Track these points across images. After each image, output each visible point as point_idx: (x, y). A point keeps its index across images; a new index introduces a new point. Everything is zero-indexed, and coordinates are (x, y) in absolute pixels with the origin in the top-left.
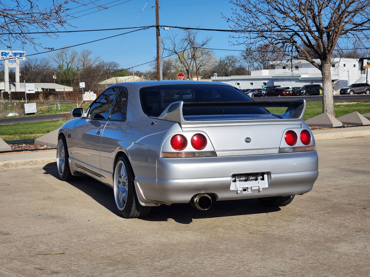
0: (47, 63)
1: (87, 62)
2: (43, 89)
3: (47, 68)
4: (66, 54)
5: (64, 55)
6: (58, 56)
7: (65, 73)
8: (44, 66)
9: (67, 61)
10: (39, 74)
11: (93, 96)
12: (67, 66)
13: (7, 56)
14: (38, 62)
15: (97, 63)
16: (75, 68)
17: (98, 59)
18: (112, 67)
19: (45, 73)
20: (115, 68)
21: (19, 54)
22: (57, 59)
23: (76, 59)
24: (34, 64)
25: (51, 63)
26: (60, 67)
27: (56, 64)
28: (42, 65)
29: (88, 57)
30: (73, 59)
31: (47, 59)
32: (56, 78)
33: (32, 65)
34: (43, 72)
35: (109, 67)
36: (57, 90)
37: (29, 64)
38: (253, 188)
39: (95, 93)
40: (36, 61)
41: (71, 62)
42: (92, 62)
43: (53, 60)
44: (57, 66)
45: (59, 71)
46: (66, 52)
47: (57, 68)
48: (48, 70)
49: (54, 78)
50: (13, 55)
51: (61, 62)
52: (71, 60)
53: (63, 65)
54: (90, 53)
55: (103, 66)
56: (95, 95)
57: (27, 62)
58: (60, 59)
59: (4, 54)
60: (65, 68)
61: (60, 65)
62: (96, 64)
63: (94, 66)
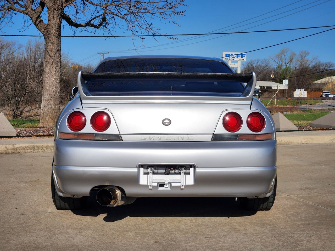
0: (268, 64)
1: (304, 62)
2: (260, 87)
3: (267, 68)
4: (285, 56)
5: (283, 56)
6: (278, 57)
7: (283, 72)
8: (264, 66)
9: (286, 62)
10: (260, 73)
11: (304, 93)
12: (285, 66)
13: (230, 57)
14: (260, 63)
15: (314, 64)
16: (292, 68)
17: (315, 60)
18: (327, 67)
19: (265, 72)
20: (331, 68)
21: (241, 56)
22: (276, 60)
23: (294, 60)
24: (255, 64)
25: (271, 64)
26: (279, 67)
27: (276, 64)
28: (262, 66)
29: (306, 58)
30: (291, 60)
31: (268, 60)
32: (273, 77)
33: (254, 65)
34: (263, 72)
35: (325, 67)
36: (273, 88)
37: (252, 65)
38: (173, 184)
39: (306, 91)
40: (258, 62)
41: (290, 62)
42: (309, 63)
43: (273, 61)
44: (276, 67)
45: (278, 70)
46: (286, 54)
47: (277, 68)
48: (268, 70)
49: (271, 77)
50: (236, 56)
51: (281, 62)
52: (290, 60)
53: (282, 65)
54: (308, 54)
55: (320, 66)
56: (306, 92)
57: (250, 63)
58: (279, 60)
59: (228, 55)
60: (284, 67)
61: (279, 65)
62: (312, 64)
63: (311, 66)
